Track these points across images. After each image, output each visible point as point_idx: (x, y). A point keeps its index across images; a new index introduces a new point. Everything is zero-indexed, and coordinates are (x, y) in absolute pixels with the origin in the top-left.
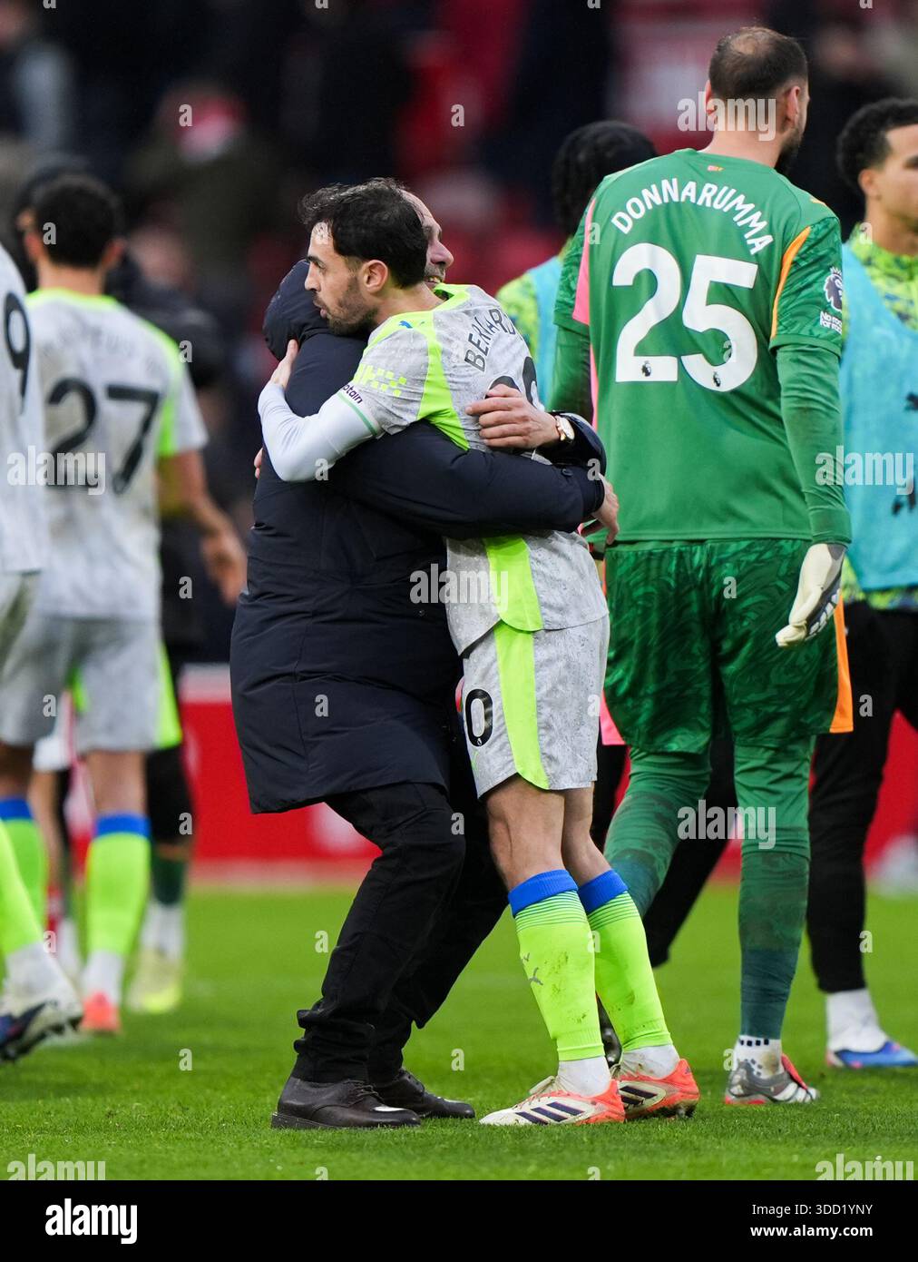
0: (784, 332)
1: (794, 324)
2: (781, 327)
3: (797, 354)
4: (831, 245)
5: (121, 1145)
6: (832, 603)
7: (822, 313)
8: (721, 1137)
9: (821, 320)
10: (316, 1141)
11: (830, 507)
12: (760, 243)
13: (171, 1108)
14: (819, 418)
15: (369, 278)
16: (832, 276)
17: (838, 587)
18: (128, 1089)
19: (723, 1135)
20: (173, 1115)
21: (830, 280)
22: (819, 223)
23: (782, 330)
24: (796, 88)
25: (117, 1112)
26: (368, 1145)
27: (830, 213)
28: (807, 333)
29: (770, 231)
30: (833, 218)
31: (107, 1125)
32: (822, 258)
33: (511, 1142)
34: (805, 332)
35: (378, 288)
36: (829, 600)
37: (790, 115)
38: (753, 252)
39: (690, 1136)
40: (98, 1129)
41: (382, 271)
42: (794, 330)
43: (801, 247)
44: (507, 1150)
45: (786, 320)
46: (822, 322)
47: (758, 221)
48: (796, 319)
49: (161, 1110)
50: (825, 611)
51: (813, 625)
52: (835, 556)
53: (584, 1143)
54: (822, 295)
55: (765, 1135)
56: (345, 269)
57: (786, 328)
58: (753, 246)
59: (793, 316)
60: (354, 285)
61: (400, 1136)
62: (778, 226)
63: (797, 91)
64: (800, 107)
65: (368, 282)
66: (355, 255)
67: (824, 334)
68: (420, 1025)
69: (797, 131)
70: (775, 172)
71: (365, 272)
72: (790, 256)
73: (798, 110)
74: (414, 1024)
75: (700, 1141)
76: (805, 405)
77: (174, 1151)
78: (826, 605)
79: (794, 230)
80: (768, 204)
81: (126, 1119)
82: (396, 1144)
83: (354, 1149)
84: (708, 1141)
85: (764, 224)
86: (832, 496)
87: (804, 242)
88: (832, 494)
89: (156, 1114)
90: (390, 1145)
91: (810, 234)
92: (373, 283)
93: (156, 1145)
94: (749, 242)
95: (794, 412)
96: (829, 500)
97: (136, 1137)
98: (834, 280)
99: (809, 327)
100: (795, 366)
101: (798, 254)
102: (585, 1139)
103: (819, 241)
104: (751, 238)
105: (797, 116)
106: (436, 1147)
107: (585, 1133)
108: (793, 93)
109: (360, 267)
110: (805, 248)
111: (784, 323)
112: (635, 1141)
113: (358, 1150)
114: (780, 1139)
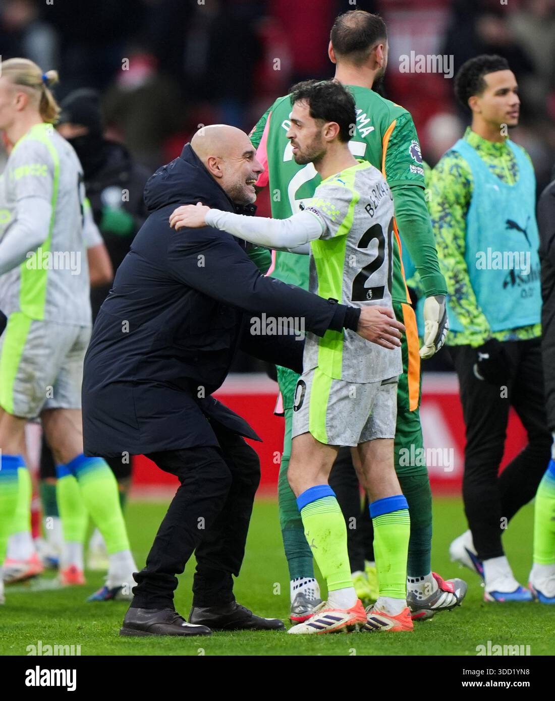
0: (391, 180)
1: (396, 175)
2: (389, 178)
3: (401, 190)
4: (410, 129)
5: (85, 646)
6: (446, 328)
7: (411, 166)
8: (425, 641)
9: (411, 169)
10: (196, 643)
11: (433, 275)
12: (367, 131)
13: (114, 624)
14: (420, 224)
15: (327, 133)
16: (413, 145)
17: (447, 318)
18: (89, 614)
19: (426, 640)
20: (115, 629)
21: (412, 147)
22: (400, 117)
23: (390, 179)
24: (382, 45)
25: (84, 627)
26: (225, 646)
27: (405, 111)
28: (405, 178)
29: (372, 124)
30: (408, 114)
31: (78, 634)
32: (405, 136)
33: (306, 644)
34: (403, 178)
35: (332, 138)
36: (444, 328)
37: (378, 60)
38: (363, 136)
39: (408, 640)
40: (73, 637)
41: (336, 129)
42: (396, 178)
43: (392, 132)
44: (304, 648)
45: (391, 173)
46: (411, 171)
47: (365, 119)
48: (396, 172)
49: (108, 626)
50: (443, 334)
51: (438, 343)
52: (440, 302)
53: (347, 644)
54: (409, 156)
55: (450, 640)
56: (315, 126)
57: (392, 177)
58: (363, 133)
59: (394, 170)
60: (318, 136)
61: (243, 641)
62: (377, 122)
63: (381, 47)
64: (384, 55)
65: (326, 135)
66: (321, 118)
67: (414, 177)
68: (237, 575)
69: (383, 68)
70: (372, 91)
71: (326, 129)
72: (387, 138)
73: (382, 57)
74: (233, 575)
75: (413, 643)
76: (410, 219)
77: (115, 649)
78: (443, 331)
79: (387, 121)
80: (369, 110)
81: (88, 631)
82: (241, 645)
83: (217, 648)
84: (417, 643)
85: (369, 120)
86: (432, 268)
87: (394, 129)
88: (433, 267)
89: (106, 628)
90: (237, 646)
91: (396, 124)
92: (329, 136)
93: (106, 645)
94: (360, 131)
95: (404, 223)
96: (431, 270)
97: (94, 641)
98: (414, 147)
99: (404, 175)
100: (401, 197)
101: (391, 136)
102: (348, 642)
103: (403, 127)
104: (360, 129)
105: (382, 61)
106: (264, 647)
107: (348, 639)
108: (379, 48)
109: (323, 126)
110: (395, 132)
111: (390, 175)
112: (376, 643)
113: (220, 648)
114: (458, 642)
